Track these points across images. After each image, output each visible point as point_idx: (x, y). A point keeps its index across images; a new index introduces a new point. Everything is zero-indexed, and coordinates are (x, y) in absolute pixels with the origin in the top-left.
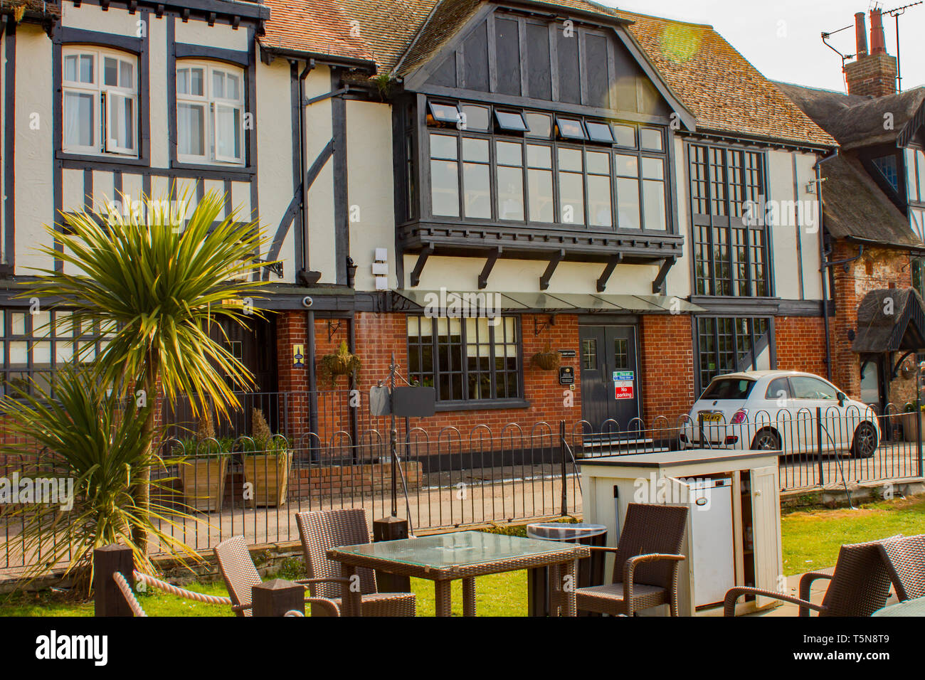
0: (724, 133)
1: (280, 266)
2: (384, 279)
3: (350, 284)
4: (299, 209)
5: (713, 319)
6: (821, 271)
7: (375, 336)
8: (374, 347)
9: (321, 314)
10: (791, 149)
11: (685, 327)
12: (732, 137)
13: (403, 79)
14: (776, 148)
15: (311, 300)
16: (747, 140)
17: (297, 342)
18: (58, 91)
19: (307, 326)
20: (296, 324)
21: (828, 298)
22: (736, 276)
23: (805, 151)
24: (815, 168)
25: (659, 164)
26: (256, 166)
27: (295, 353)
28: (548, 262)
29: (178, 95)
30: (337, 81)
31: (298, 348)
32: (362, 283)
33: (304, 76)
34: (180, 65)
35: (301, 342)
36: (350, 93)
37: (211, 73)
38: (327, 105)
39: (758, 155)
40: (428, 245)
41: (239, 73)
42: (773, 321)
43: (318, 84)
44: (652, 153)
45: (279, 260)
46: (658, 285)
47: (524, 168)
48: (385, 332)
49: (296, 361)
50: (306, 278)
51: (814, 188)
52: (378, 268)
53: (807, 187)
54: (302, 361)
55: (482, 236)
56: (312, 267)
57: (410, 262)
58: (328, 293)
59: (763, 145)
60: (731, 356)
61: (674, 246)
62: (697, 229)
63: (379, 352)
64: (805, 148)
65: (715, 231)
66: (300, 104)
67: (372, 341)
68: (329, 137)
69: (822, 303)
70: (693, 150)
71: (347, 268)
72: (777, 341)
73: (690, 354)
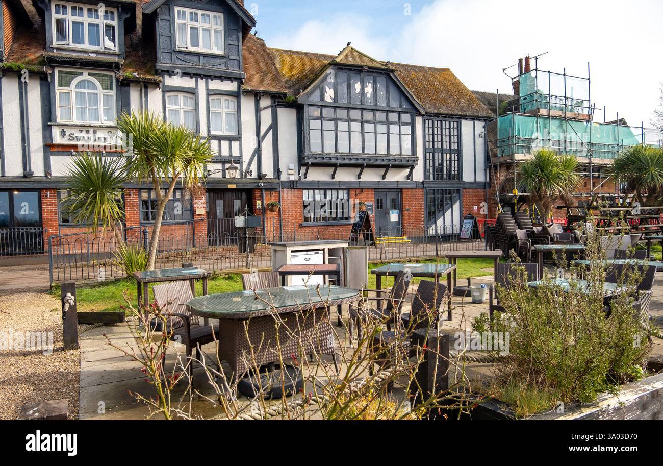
0: (441, 114)
1: (251, 172)
2: (293, 176)
3: (279, 178)
4: (258, 151)
5: (434, 190)
6: (485, 170)
7: (290, 197)
8: (289, 201)
9: (267, 189)
10: (473, 120)
11: (421, 193)
12: (445, 116)
13: (297, 99)
14: (466, 119)
15: (262, 184)
16: (452, 117)
17: (258, 200)
18: (164, 109)
19: (262, 194)
20: (257, 194)
21: (488, 180)
22: (445, 172)
23: (480, 120)
24: (484, 127)
25: (409, 128)
26: (241, 134)
27: (258, 204)
28: (360, 169)
29: (210, 109)
30: (273, 101)
31: (259, 202)
32: (284, 177)
33: (259, 100)
34: (211, 98)
35: (260, 200)
36: (278, 105)
37: (224, 100)
38: (270, 110)
39: (458, 123)
40: (308, 163)
41: (235, 100)
42: (461, 190)
43: (265, 102)
44: (406, 124)
45: (251, 169)
46: (409, 176)
47: (349, 132)
48: (294, 196)
49: (258, 207)
50: (261, 176)
51: (483, 135)
52: (290, 172)
53: (480, 135)
54: (260, 207)
55: (331, 159)
56: (264, 172)
57: (303, 169)
58: (269, 181)
59: (460, 118)
60: (442, 205)
61: (414, 161)
62: (428, 154)
63: (291, 203)
64: (479, 119)
65: (436, 154)
66: (258, 110)
67: (289, 199)
68: (270, 122)
69: (485, 183)
70: (427, 121)
71: (278, 172)
72: (463, 199)
73: (423, 203)
